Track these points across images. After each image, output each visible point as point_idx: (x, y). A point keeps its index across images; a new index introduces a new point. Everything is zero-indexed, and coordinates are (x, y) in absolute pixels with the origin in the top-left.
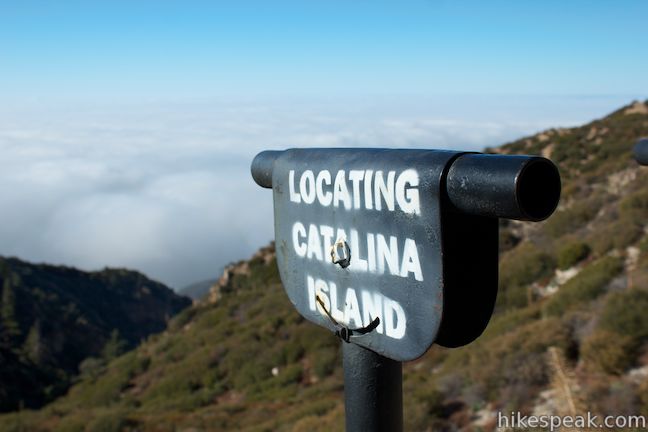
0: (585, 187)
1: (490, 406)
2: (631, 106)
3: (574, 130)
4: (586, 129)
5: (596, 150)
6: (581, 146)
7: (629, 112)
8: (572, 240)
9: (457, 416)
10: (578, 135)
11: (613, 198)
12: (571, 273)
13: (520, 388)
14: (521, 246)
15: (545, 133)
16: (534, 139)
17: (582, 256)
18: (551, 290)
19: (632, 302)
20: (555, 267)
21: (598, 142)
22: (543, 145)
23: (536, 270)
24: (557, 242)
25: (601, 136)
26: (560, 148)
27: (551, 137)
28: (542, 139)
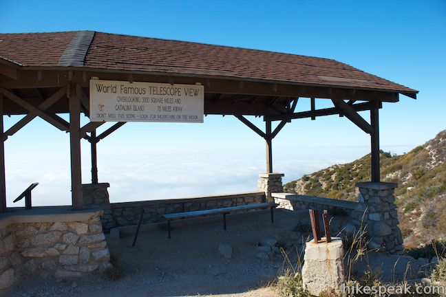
4: (352, 164)
5: (357, 175)
6: (350, 173)
10: (348, 167)
15: (332, 167)
16: (327, 170)
21: (358, 171)
22: (331, 174)
25: (359, 168)
26: (339, 175)
27: (335, 169)
28: (331, 169)
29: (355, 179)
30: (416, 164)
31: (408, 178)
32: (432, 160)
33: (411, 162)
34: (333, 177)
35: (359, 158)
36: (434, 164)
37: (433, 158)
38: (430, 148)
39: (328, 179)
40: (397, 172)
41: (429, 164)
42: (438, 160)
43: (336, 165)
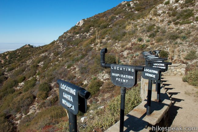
0: (21, 64)
1: (18, 113)
2: (25, 46)
3: (13, 51)
4: (16, 51)
5: (19, 56)
6: (16, 55)
7: (25, 47)
8: (21, 76)
9: (11, 117)
10: (14, 52)
11: (28, 66)
12: (22, 83)
13: (25, 107)
14: (8, 79)
15: (6, 52)
16: (4, 54)
17: (24, 79)
18: (18, 88)
19: (45, 85)
20: (18, 83)
21: (19, 54)
22: (6, 55)
23: (14, 84)
24: (18, 77)
25: (20, 53)
26: (10, 56)
27: (8, 53)
28: (6, 54)
29: (18, 58)
30: (54, 49)
31: (51, 55)
32: (61, 47)
33: (52, 49)
34: (7, 57)
35: (19, 48)
36: (62, 49)
37: (61, 46)
38: (59, 42)
39: (5, 58)
40: (45, 53)
41: (59, 49)
42: (63, 47)
43: (8, 51)
